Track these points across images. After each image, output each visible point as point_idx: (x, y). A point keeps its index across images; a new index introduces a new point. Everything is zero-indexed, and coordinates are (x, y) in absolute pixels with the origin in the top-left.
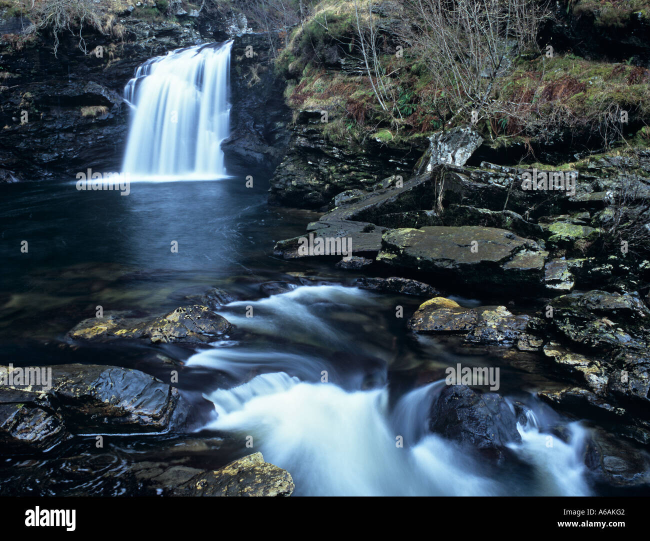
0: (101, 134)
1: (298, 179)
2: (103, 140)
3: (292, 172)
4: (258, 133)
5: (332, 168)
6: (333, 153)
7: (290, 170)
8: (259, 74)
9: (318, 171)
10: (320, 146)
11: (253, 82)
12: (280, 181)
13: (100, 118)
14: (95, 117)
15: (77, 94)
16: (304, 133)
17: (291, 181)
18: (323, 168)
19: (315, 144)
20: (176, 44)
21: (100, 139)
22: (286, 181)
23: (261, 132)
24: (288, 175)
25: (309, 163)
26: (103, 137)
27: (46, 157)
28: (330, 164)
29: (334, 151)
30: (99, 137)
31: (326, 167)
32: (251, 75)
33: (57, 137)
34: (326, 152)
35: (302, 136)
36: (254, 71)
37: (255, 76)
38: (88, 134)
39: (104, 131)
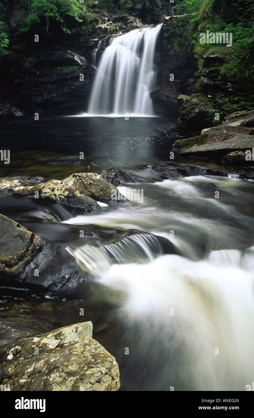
0: (73, 86)
1: (200, 108)
2: (75, 89)
3: (196, 103)
4: (176, 86)
5: (227, 99)
6: (228, 88)
7: (194, 101)
8: (179, 45)
9: (216, 102)
10: (218, 82)
11: (175, 51)
12: (187, 109)
13: (73, 75)
14: (70, 74)
15: (60, 59)
16: (207, 73)
17: (194, 109)
18: (219, 100)
19: (214, 81)
20: (124, 27)
21: (73, 89)
22: (191, 109)
23: (178, 86)
24: (193, 105)
25: (209, 96)
26: (74, 87)
27: (39, 99)
28: (225, 97)
29: (228, 86)
30: (72, 88)
31: (221, 99)
32: (173, 47)
33: (46, 87)
34: (222, 87)
35: (204, 76)
36: (176, 44)
37: (176, 47)
38: (65, 86)
39: (76, 83)
